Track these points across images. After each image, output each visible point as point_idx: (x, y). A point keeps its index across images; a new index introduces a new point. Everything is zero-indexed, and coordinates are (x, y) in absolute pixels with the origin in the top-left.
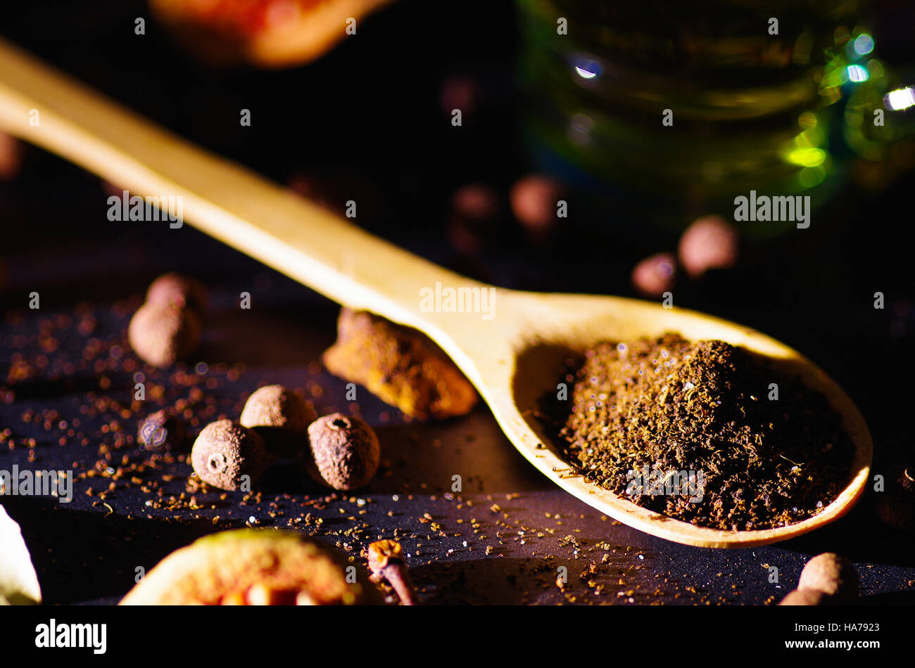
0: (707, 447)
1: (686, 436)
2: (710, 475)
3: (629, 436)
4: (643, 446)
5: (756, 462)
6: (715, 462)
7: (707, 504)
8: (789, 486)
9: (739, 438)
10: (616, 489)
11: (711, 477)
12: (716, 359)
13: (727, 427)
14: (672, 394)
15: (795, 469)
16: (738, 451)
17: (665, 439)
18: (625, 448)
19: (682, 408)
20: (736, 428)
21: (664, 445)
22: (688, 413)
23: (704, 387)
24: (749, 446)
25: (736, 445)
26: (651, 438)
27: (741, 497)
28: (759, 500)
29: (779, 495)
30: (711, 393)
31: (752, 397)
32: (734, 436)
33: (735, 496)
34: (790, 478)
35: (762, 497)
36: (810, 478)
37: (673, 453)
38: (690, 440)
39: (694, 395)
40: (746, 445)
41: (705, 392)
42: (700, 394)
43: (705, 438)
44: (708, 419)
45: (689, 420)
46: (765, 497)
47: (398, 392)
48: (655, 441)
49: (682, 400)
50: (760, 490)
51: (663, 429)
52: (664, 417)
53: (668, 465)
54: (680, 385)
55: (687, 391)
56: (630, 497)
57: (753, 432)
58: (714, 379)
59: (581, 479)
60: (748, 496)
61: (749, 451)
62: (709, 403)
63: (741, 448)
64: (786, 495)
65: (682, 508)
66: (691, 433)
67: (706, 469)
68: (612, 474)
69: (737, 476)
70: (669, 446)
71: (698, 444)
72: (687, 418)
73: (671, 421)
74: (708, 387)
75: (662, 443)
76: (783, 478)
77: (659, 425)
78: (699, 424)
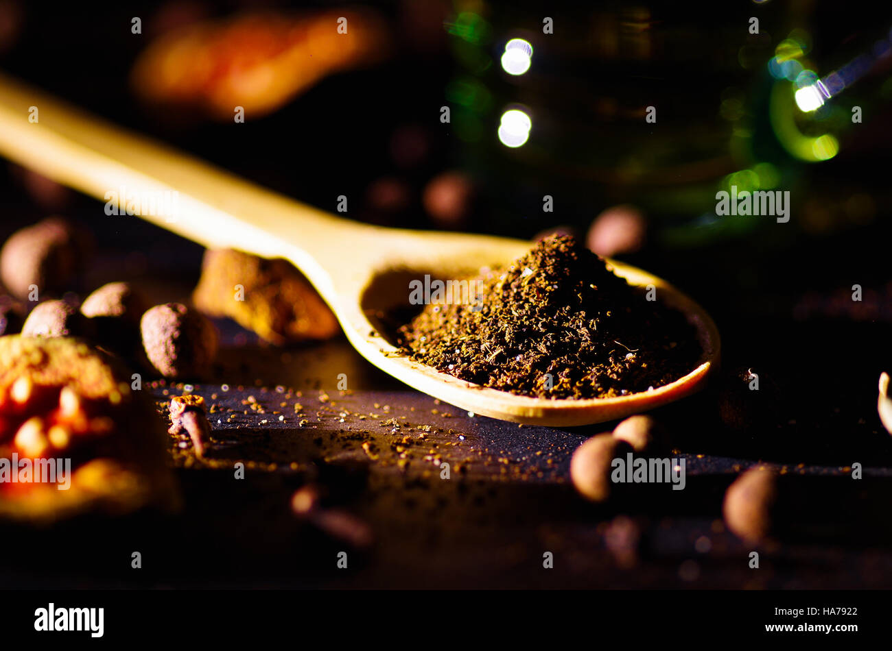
0: (539, 330)
1: (518, 318)
2: (537, 354)
3: (462, 321)
4: (474, 329)
5: (588, 346)
6: (545, 343)
7: (531, 381)
8: (620, 370)
9: (573, 323)
10: (439, 365)
11: (539, 356)
12: (558, 247)
13: (561, 311)
14: (510, 281)
15: (629, 356)
16: (571, 335)
17: (496, 322)
18: (457, 333)
19: (518, 294)
20: (571, 313)
21: (495, 326)
22: (524, 298)
23: (542, 271)
24: (584, 331)
25: (569, 329)
26: (483, 321)
27: (567, 376)
28: (585, 380)
29: (608, 377)
30: (548, 278)
31: (592, 286)
32: (568, 321)
33: (562, 375)
34: (623, 364)
35: (589, 377)
36: (644, 365)
37: (503, 334)
38: (522, 323)
39: (532, 281)
40: (580, 329)
41: (542, 277)
42: (537, 279)
43: (538, 321)
44: (543, 303)
45: (524, 304)
46: (592, 377)
47: (253, 309)
48: (486, 324)
49: (519, 287)
50: (589, 372)
51: (496, 312)
52: (499, 302)
53: (496, 344)
54: (518, 272)
55: (524, 278)
56: (451, 372)
57: (588, 318)
58: (553, 265)
59: (407, 359)
60: (575, 376)
61: (582, 335)
62: (546, 287)
63: (575, 332)
64: (615, 377)
65: (503, 382)
66: (523, 316)
67: (535, 349)
68: (439, 354)
69: (566, 357)
70: (499, 328)
71: (530, 327)
72: (521, 302)
73: (505, 306)
74: (545, 272)
75: (493, 325)
76: (615, 363)
77: (493, 309)
78: (532, 307)
